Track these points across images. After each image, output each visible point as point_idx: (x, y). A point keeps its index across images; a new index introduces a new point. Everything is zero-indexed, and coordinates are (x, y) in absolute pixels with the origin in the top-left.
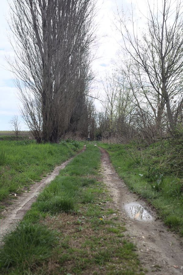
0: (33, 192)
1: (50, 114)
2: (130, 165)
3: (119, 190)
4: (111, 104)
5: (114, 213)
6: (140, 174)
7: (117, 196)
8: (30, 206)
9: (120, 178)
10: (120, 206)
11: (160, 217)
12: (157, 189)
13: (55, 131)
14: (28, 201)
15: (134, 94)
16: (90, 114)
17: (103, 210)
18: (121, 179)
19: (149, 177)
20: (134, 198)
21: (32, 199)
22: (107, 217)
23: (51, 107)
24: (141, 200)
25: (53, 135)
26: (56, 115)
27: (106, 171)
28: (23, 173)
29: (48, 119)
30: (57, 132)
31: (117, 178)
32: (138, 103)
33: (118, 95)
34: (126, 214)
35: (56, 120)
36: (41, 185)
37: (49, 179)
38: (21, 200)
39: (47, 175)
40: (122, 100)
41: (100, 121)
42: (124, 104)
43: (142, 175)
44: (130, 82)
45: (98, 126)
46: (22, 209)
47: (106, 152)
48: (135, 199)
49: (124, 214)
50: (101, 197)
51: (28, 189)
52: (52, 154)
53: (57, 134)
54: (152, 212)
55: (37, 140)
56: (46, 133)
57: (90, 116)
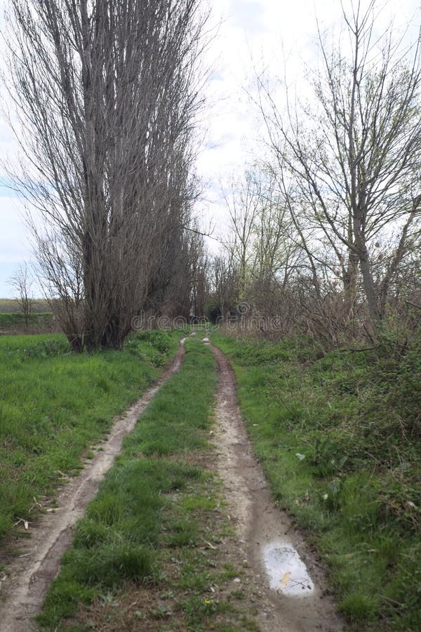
0: (64, 512)
1: (101, 286)
2: (280, 420)
3: (250, 499)
4: (243, 242)
5: (237, 576)
6: (298, 454)
7: (244, 519)
8: (58, 558)
9: (255, 457)
10: (250, 552)
11: (331, 589)
12: (331, 506)
13: (114, 322)
14: (54, 541)
15: (294, 220)
16: (195, 262)
17: (214, 567)
18: (258, 462)
19: (316, 464)
20: (282, 523)
21: (63, 534)
22: (221, 590)
23: (104, 268)
24: (297, 532)
25: (109, 330)
26: (116, 287)
27: (225, 435)
28: (41, 457)
29: (97, 296)
30: (117, 323)
31: (249, 457)
32: (303, 239)
33: (258, 221)
34: (261, 577)
35: (114, 296)
36: (82, 485)
37: (100, 467)
38: (39, 540)
39: (94, 452)
40: (266, 232)
41: (217, 278)
42: (273, 241)
43: (302, 457)
44: (284, 192)
45: (213, 289)
46: (41, 569)
47: (230, 368)
48: (283, 528)
49: (258, 576)
50: (211, 525)
51: (54, 502)
52: (106, 389)
53: (117, 328)
54: (316, 570)
55: (73, 343)
56: (92, 327)
57: (194, 268)
